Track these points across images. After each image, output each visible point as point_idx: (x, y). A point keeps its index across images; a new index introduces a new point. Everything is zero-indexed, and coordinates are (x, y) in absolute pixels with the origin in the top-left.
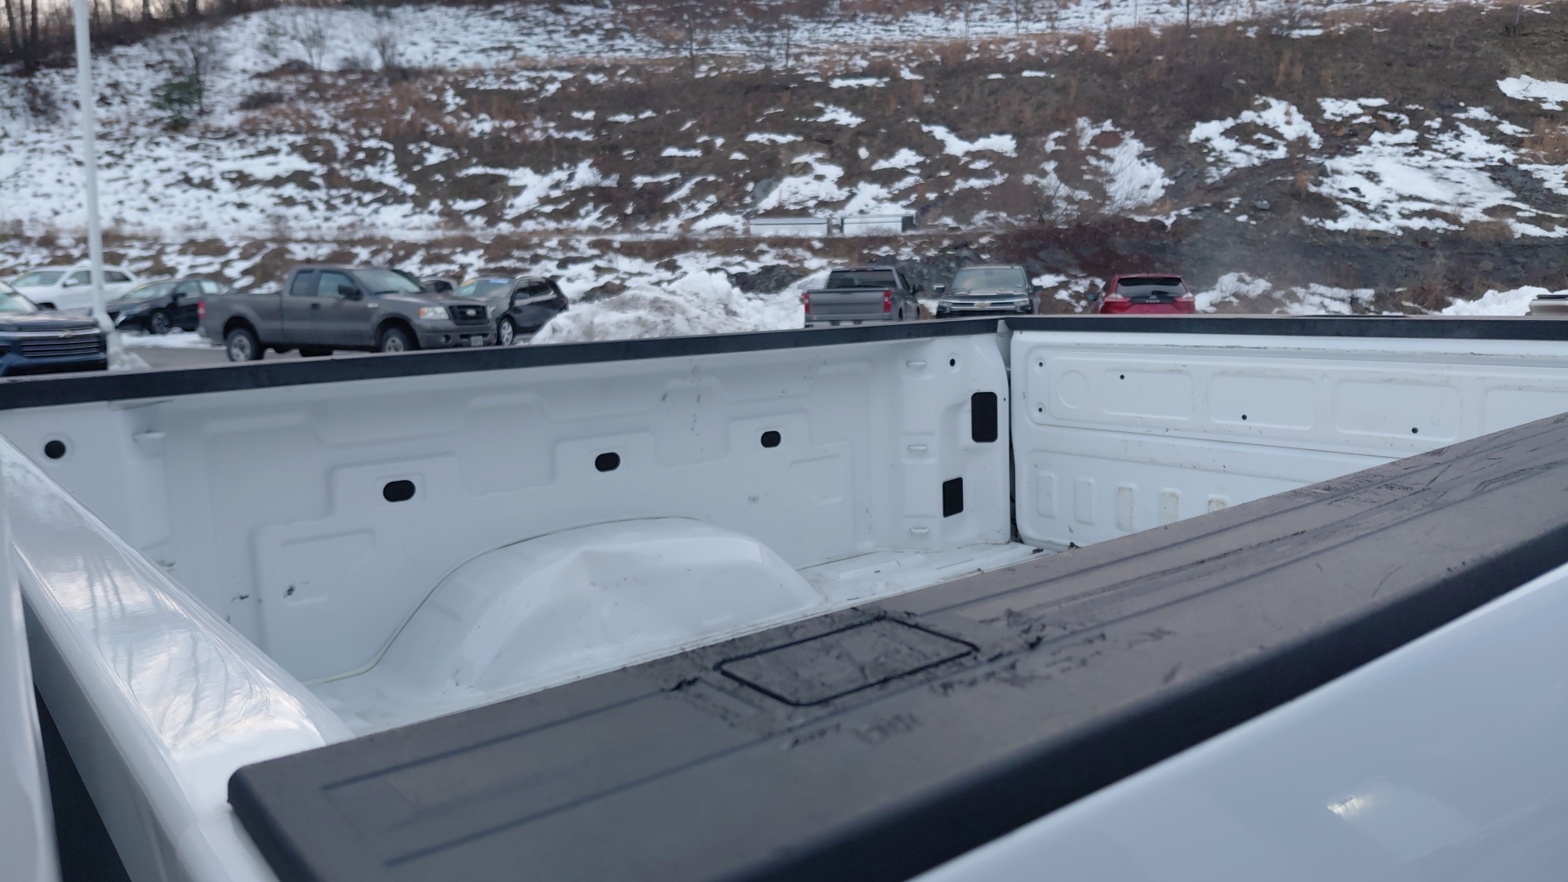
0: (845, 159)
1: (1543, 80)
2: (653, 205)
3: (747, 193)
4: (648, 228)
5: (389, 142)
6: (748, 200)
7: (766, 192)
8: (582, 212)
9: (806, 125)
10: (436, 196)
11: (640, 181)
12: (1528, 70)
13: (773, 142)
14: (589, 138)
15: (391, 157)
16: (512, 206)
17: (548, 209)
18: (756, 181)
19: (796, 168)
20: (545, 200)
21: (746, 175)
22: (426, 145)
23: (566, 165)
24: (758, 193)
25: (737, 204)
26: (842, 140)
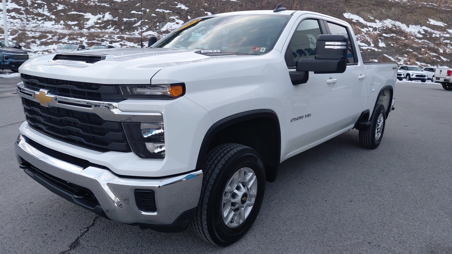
0: (184, 19)
1: (353, 14)
2: (130, 27)
3: (157, 26)
4: (129, 33)
5: (45, 2)
6: (158, 28)
7: (163, 26)
8: (108, 27)
9: (173, 8)
10: (62, 20)
11: (125, 20)
12: (350, 11)
13: (164, 12)
14: (108, 6)
15: (46, 7)
16: (86, 24)
17: (98, 26)
18: (159, 23)
19: (171, 20)
20: (96, 23)
21: (156, 21)
22: (57, 4)
23: (101, 13)
24: (161, 26)
25: (154, 29)
26: (183, 13)
